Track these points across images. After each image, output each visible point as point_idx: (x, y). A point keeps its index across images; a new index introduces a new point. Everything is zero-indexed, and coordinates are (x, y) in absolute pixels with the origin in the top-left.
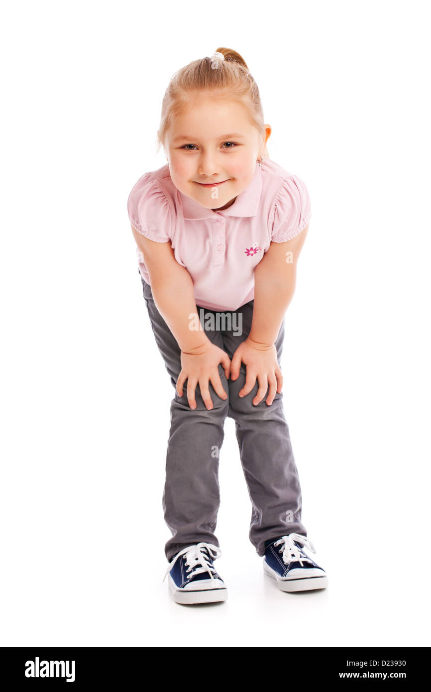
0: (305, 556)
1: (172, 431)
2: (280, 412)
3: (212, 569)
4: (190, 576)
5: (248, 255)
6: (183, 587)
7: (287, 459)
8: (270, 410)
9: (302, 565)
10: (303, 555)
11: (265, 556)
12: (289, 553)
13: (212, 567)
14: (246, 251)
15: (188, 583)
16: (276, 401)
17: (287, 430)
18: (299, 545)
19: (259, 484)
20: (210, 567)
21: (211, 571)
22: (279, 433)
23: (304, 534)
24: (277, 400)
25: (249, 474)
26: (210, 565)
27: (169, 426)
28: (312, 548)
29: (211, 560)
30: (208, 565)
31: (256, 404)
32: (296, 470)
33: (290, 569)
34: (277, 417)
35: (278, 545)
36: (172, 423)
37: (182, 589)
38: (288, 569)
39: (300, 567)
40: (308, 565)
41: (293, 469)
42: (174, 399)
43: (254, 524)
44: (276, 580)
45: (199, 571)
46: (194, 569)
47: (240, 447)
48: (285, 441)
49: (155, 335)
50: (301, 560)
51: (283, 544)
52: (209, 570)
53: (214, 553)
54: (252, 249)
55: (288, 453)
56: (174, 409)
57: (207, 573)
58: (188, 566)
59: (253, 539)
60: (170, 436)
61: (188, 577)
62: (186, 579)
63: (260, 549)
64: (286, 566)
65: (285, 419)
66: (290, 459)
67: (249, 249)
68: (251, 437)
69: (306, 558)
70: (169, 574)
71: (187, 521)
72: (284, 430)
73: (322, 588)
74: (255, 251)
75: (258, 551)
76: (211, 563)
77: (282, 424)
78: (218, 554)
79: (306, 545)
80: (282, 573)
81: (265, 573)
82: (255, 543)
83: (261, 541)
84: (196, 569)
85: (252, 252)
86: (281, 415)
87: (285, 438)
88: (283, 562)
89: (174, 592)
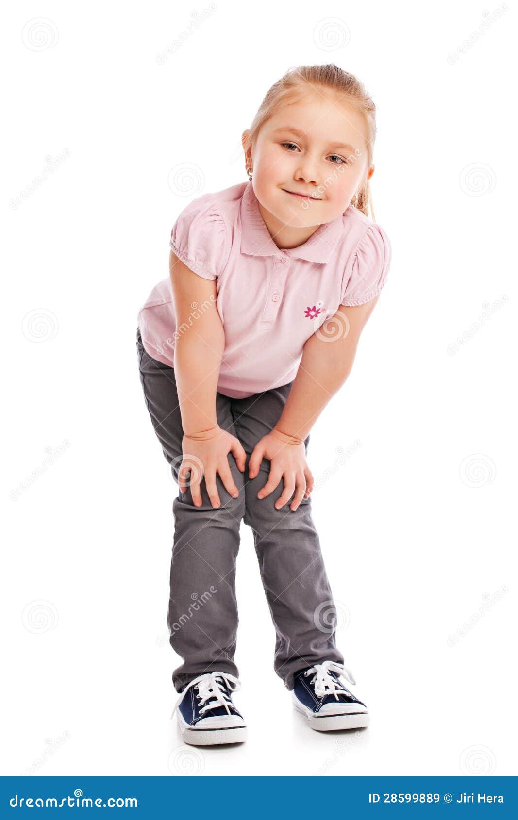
0: (342, 688)
1: (176, 537)
2: (308, 519)
3: (229, 703)
4: (203, 711)
5: (307, 316)
6: (194, 724)
7: (319, 576)
8: (296, 517)
9: (338, 699)
10: (340, 687)
11: (293, 690)
12: (322, 685)
13: (230, 701)
14: (307, 310)
15: (200, 719)
16: (303, 507)
17: (318, 540)
18: (334, 674)
19: (284, 606)
20: (227, 700)
21: (228, 706)
22: (307, 545)
23: (341, 662)
24: (305, 505)
25: (272, 594)
26: (227, 697)
27: (172, 531)
28: (351, 678)
29: (228, 692)
30: (224, 697)
31: (279, 507)
32: (329, 586)
33: (324, 703)
34: (306, 526)
35: (308, 674)
36: (176, 527)
37: (193, 727)
38: (321, 704)
39: (335, 701)
40: (346, 699)
41: (326, 587)
42: (177, 498)
43: (278, 653)
44: (307, 716)
45: (213, 705)
46: (207, 702)
47: (261, 562)
48: (316, 554)
49: (152, 416)
50: (336, 693)
51: (315, 674)
52: (226, 704)
53: (232, 685)
54: (314, 308)
55: (319, 568)
56: (177, 510)
57: (223, 707)
58: (201, 699)
59: (279, 671)
60: (175, 543)
61: (199, 712)
62: (197, 715)
63: (288, 683)
64: (319, 699)
65: (314, 528)
66: (322, 575)
67: (311, 308)
68: (274, 551)
69: (344, 690)
70: (178, 709)
71: (198, 647)
72: (314, 540)
73: (362, 726)
74: (318, 312)
75: (286, 684)
76: (228, 695)
77: (311, 535)
78: (238, 686)
79: (343, 675)
80: (315, 708)
81: (294, 709)
82: (282, 675)
83: (290, 673)
84: (210, 703)
85: (313, 313)
86: (309, 523)
87: (316, 551)
88: (315, 696)
89: (183, 730)
